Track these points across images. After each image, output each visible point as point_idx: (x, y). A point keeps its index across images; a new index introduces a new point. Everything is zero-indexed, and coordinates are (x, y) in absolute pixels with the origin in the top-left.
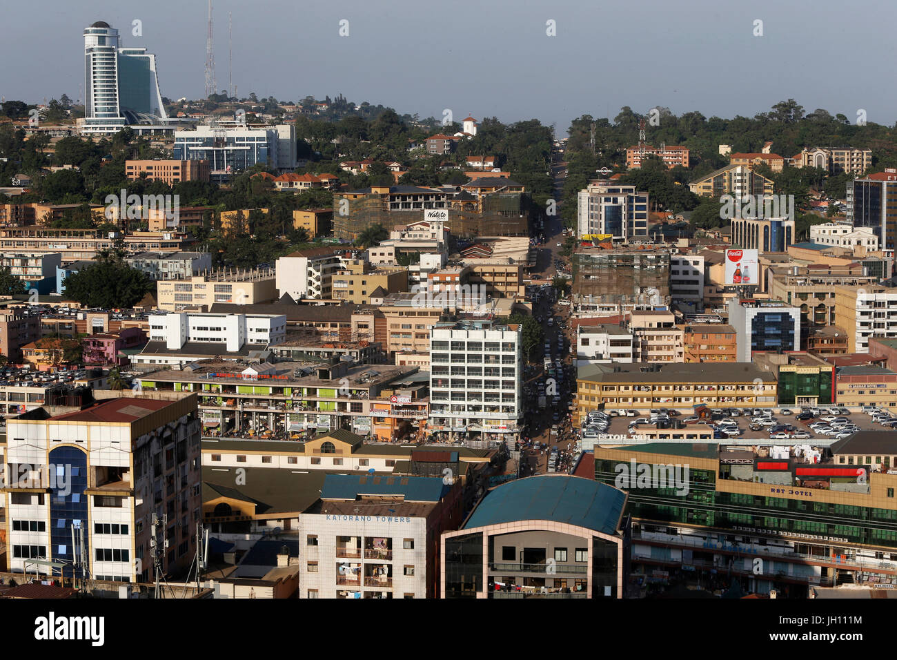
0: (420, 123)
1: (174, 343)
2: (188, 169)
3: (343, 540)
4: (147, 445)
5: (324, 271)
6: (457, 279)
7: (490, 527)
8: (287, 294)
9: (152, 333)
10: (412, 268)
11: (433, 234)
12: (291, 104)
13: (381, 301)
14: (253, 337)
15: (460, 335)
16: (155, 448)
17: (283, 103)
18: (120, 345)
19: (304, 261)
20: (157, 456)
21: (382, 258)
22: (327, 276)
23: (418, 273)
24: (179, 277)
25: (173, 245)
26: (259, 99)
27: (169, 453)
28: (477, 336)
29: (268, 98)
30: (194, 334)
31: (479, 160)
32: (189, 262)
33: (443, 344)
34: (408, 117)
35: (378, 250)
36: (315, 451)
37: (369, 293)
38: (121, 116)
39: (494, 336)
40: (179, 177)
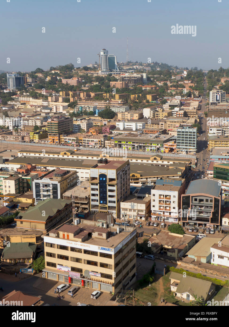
0: (174, 67)
1: (122, 128)
2: (124, 84)
3: (160, 195)
4: (119, 173)
5: (154, 111)
6: (183, 114)
7: (192, 194)
8: (145, 117)
9: (117, 126)
10: (173, 111)
11: (177, 102)
12: (145, 63)
13: (166, 118)
14: (139, 127)
15: (183, 130)
16: (121, 173)
17: (143, 63)
18: (110, 129)
19: (149, 109)
20: (121, 175)
21: (166, 107)
22: (154, 112)
23: (174, 112)
24: (122, 112)
25: (121, 104)
26: (138, 62)
27: (124, 174)
28: (187, 130)
29: (140, 62)
30: (126, 126)
31: (187, 81)
32: (124, 109)
33: (180, 132)
34: (171, 66)
35: (165, 105)
36: (152, 159)
37: (163, 116)
38: (109, 70)
39: (191, 130)
40: (122, 87)
